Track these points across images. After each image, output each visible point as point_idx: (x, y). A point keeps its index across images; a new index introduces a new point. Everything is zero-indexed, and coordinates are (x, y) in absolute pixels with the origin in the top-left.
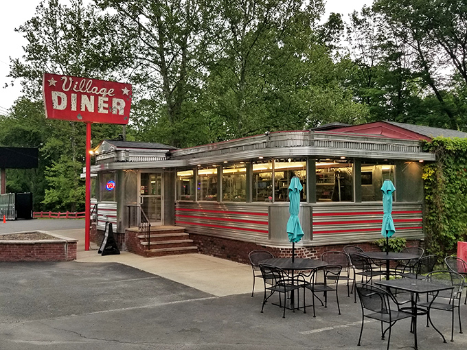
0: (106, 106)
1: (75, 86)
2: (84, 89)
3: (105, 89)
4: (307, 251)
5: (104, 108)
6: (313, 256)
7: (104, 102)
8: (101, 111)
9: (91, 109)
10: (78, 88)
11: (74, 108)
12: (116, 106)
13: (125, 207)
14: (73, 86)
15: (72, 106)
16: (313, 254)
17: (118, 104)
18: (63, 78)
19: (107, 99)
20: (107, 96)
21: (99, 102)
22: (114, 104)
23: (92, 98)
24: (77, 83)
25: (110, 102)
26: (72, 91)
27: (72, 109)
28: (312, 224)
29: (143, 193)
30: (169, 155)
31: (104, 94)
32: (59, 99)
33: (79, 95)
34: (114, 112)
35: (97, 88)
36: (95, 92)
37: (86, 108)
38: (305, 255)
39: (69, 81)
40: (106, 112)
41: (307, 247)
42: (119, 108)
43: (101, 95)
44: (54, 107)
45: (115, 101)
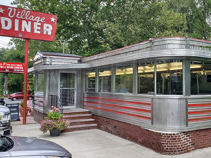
0: (39, 28)
1: (18, 15)
2: (24, 16)
3: (39, 18)
4: (183, 136)
5: (38, 30)
6: (188, 139)
7: (38, 26)
8: (36, 31)
9: (29, 30)
10: (19, 16)
11: (17, 29)
12: (46, 29)
13: (49, 95)
14: (16, 14)
15: (16, 28)
16: (188, 137)
17: (48, 28)
18: (9, 8)
19: (40, 24)
20: (40, 22)
21: (35, 26)
22: (45, 28)
23: (30, 23)
24: (19, 12)
25: (42, 26)
26: (15, 18)
27: (15, 30)
28: (188, 113)
29: (62, 86)
30: (80, 61)
31: (38, 20)
32: (6, 22)
33: (21, 21)
34: (45, 33)
35: (33, 17)
36: (32, 19)
37: (25, 29)
38: (182, 139)
39: (13, 11)
40: (39, 32)
41: (184, 132)
42: (48, 30)
43: (36, 21)
44: (3, 28)
45: (45, 25)
